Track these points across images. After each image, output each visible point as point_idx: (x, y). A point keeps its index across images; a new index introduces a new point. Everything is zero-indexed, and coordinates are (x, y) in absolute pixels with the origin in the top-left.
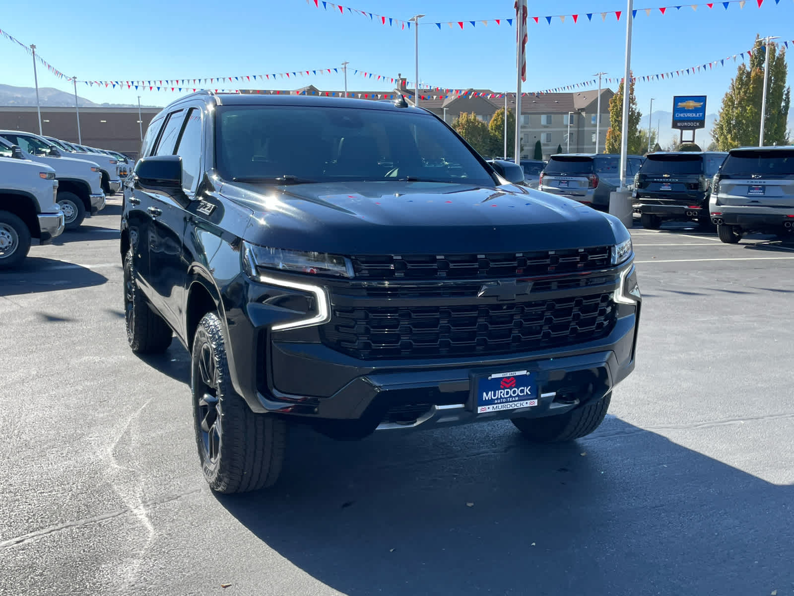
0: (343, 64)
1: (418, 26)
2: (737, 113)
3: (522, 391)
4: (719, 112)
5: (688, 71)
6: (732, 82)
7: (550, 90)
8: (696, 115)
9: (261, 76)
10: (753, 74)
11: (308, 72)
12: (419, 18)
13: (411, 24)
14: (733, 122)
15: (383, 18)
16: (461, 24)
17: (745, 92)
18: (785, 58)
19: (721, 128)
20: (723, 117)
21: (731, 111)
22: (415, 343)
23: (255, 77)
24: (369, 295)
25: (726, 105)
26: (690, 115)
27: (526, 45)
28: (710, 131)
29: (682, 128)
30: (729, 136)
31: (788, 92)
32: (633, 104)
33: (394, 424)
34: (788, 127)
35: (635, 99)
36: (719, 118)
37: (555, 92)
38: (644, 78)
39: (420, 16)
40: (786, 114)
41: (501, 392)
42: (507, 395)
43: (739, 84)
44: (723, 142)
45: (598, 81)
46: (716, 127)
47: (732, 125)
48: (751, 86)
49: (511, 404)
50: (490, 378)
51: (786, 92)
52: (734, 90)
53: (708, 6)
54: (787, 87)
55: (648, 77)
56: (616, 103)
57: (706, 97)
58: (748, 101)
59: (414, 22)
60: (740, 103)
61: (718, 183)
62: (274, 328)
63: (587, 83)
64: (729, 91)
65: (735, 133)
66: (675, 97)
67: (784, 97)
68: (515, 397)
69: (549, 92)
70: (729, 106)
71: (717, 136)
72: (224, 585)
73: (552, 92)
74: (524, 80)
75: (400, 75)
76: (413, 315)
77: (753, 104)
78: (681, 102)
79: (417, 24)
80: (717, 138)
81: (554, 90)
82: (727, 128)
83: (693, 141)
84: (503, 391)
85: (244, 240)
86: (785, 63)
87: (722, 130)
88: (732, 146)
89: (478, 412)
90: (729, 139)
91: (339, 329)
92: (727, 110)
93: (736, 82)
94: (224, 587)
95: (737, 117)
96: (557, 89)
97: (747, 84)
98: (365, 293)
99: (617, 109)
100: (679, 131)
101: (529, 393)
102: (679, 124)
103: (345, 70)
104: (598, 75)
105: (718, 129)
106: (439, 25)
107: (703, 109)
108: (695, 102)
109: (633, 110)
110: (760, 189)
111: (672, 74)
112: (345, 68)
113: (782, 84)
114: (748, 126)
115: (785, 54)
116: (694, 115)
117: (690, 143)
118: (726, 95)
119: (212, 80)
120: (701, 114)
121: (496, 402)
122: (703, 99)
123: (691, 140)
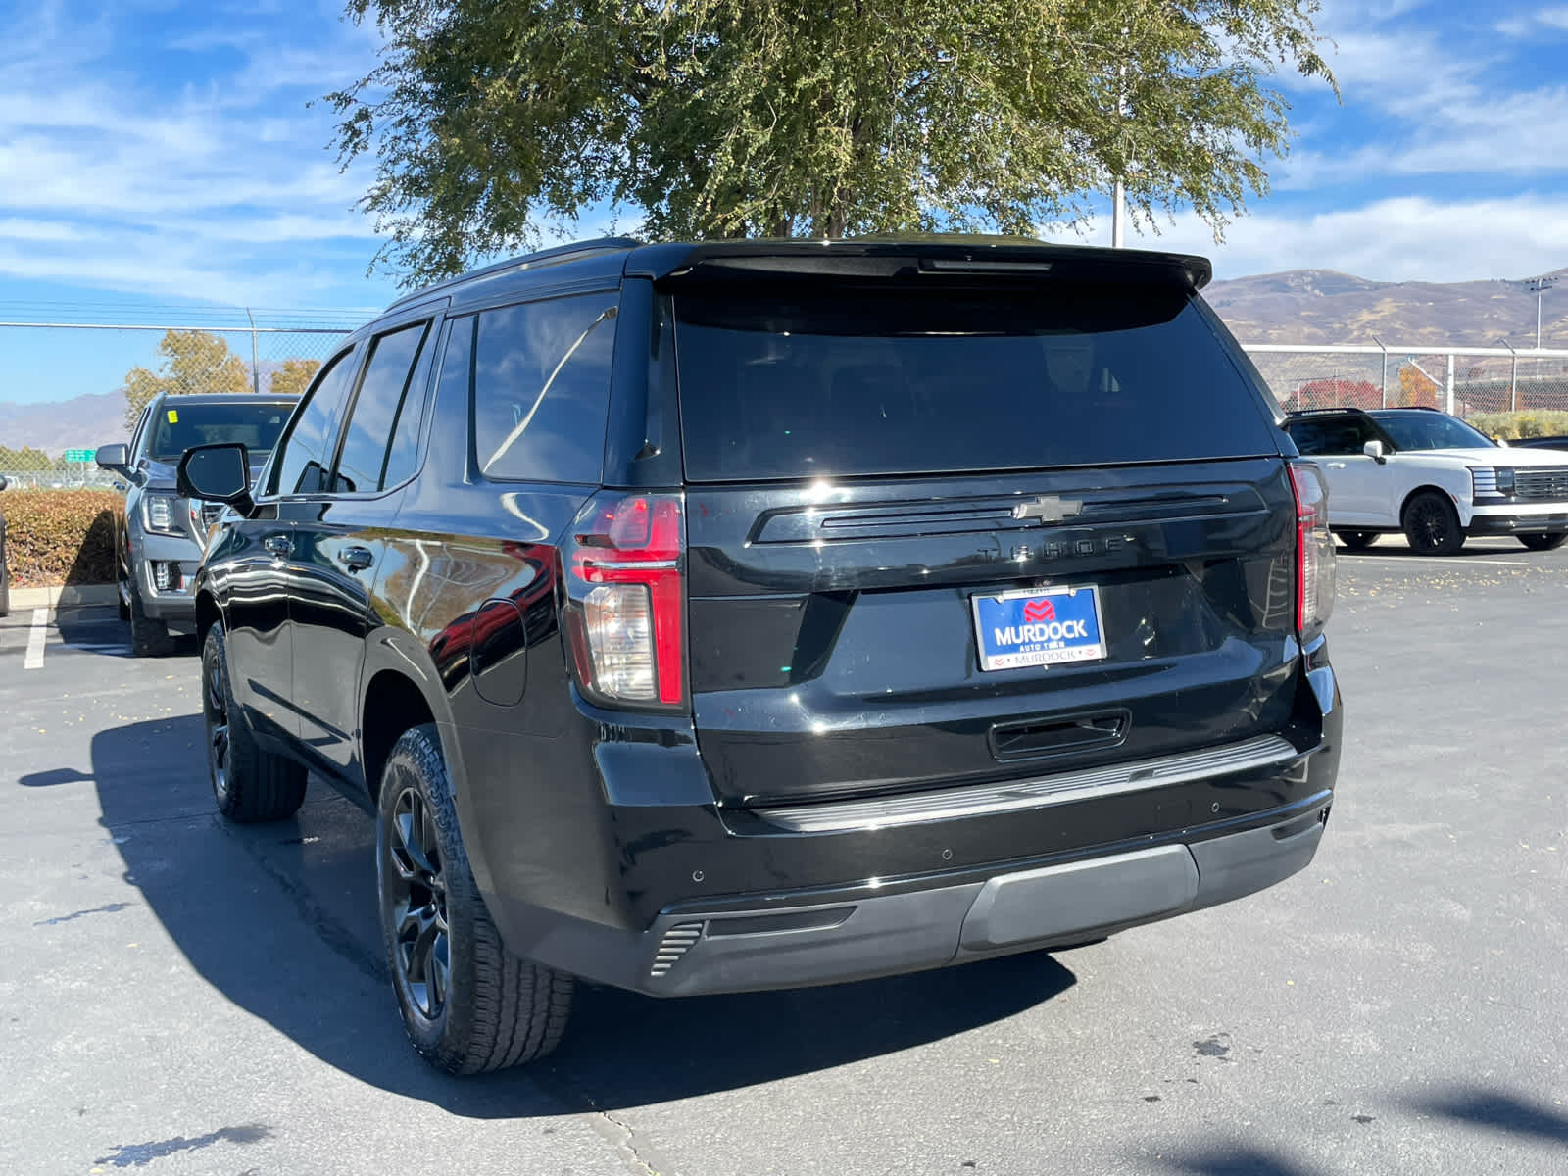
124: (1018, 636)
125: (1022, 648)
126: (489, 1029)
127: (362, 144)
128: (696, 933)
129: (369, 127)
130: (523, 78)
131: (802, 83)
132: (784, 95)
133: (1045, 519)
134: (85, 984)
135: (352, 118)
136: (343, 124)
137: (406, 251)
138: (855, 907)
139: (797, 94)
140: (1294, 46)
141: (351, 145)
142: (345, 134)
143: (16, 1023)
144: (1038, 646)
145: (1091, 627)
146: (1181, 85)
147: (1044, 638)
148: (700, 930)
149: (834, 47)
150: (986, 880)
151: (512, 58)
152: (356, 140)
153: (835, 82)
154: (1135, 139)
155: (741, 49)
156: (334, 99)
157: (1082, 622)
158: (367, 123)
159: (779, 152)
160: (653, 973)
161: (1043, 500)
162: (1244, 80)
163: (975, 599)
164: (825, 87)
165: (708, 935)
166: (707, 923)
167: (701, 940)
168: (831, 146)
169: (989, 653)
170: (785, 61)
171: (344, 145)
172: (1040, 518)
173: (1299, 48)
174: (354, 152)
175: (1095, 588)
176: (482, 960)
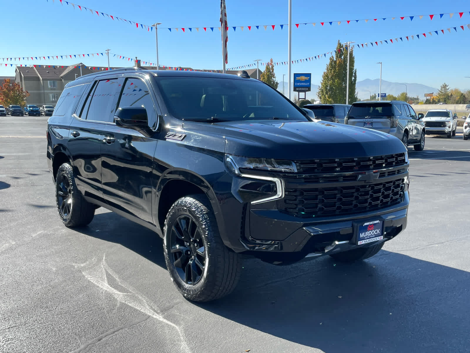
0: (106, 51)
1: (158, 29)
2: (330, 83)
3: (376, 232)
4: (321, 82)
5: (306, 59)
6: (327, 66)
7: (229, 69)
8: (306, 84)
9: (53, 57)
10: (338, 62)
11: (84, 55)
12: (157, 25)
13: (153, 28)
14: (328, 88)
15: (137, 24)
16: (183, 29)
17: (334, 72)
18: (353, 53)
19: (322, 91)
20: (323, 85)
21: (327, 82)
22: (326, 208)
23: (49, 57)
24: (306, 182)
25: (325, 79)
26: (302, 84)
27: (227, 43)
28: (316, 93)
29: (299, 91)
30: (327, 96)
31: (356, 72)
32: (274, 78)
33: (314, 253)
34: (356, 91)
35: (274, 75)
36: (320, 85)
37: (232, 70)
38: (282, 63)
39: (159, 24)
40: (355, 83)
41: (368, 233)
42: (370, 234)
43: (331, 67)
44: (324, 99)
45: (256, 64)
46: (319, 91)
47: (328, 90)
48: (337, 68)
49: (372, 239)
50: (364, 225)
51: (354, 72)
52: (328, 70)
53: (321, 24)
54: (355, 69)
55: (285, 62)
56: (264, 76)
57: (310, 74)
58: (335, 76)
59: (155, 27)
60: (331, 77)
61: (347, 121)
62: (252, 203)
63: (250, 65)
64: (326, 71)
65: (330, 94)
66: (294, 74)
67: (354, 74)
68: (373, 235)
69: (229, 70)
70: (326, 79)
71: (320, 96)
72: (247, 350)
73: (230, 70)
74: (227, 63)
75: (136, 58)
76: (326, 192)
77: (338, 79)
78: (298, 77)
79: (156, 28)
80: (320, 97)
81: (232, 69)
82: (326, 92)
83: (305, 99)
84: (368, 232)
85: (226, 153)
86: (353, 56)
87: (323, 92)
88: (329, 101)
89: (359, 244)
90: (327, 97)
91: (286, 201)
92: (325, 81)
93: (329, 66)
94: (247, 351)
95: (330, 86)
96: (233, 69)
97: (335, 68)
98: (303, 180)
99: (265, 80)
100: (297, 93)
101: (379, 233)
102: (297, 89)
103: (108, 55)
104: (256, 61)
105: (321, 92)
106: (170, 29)
107: (309, 81)
108: (305, 76)
109: (274, 81)
110: (370, 124)
111: (298, 61)
112: (108, 53)
113: (352, 67)
114: (336, 90)
115: (353, 51)
116: (305, 84)
117: (304, 99)
118: (324, 73)
119: (19, 58)
120: (309, 83)
121: (365, 238)
122: (309, 75)
123: (304, 98)
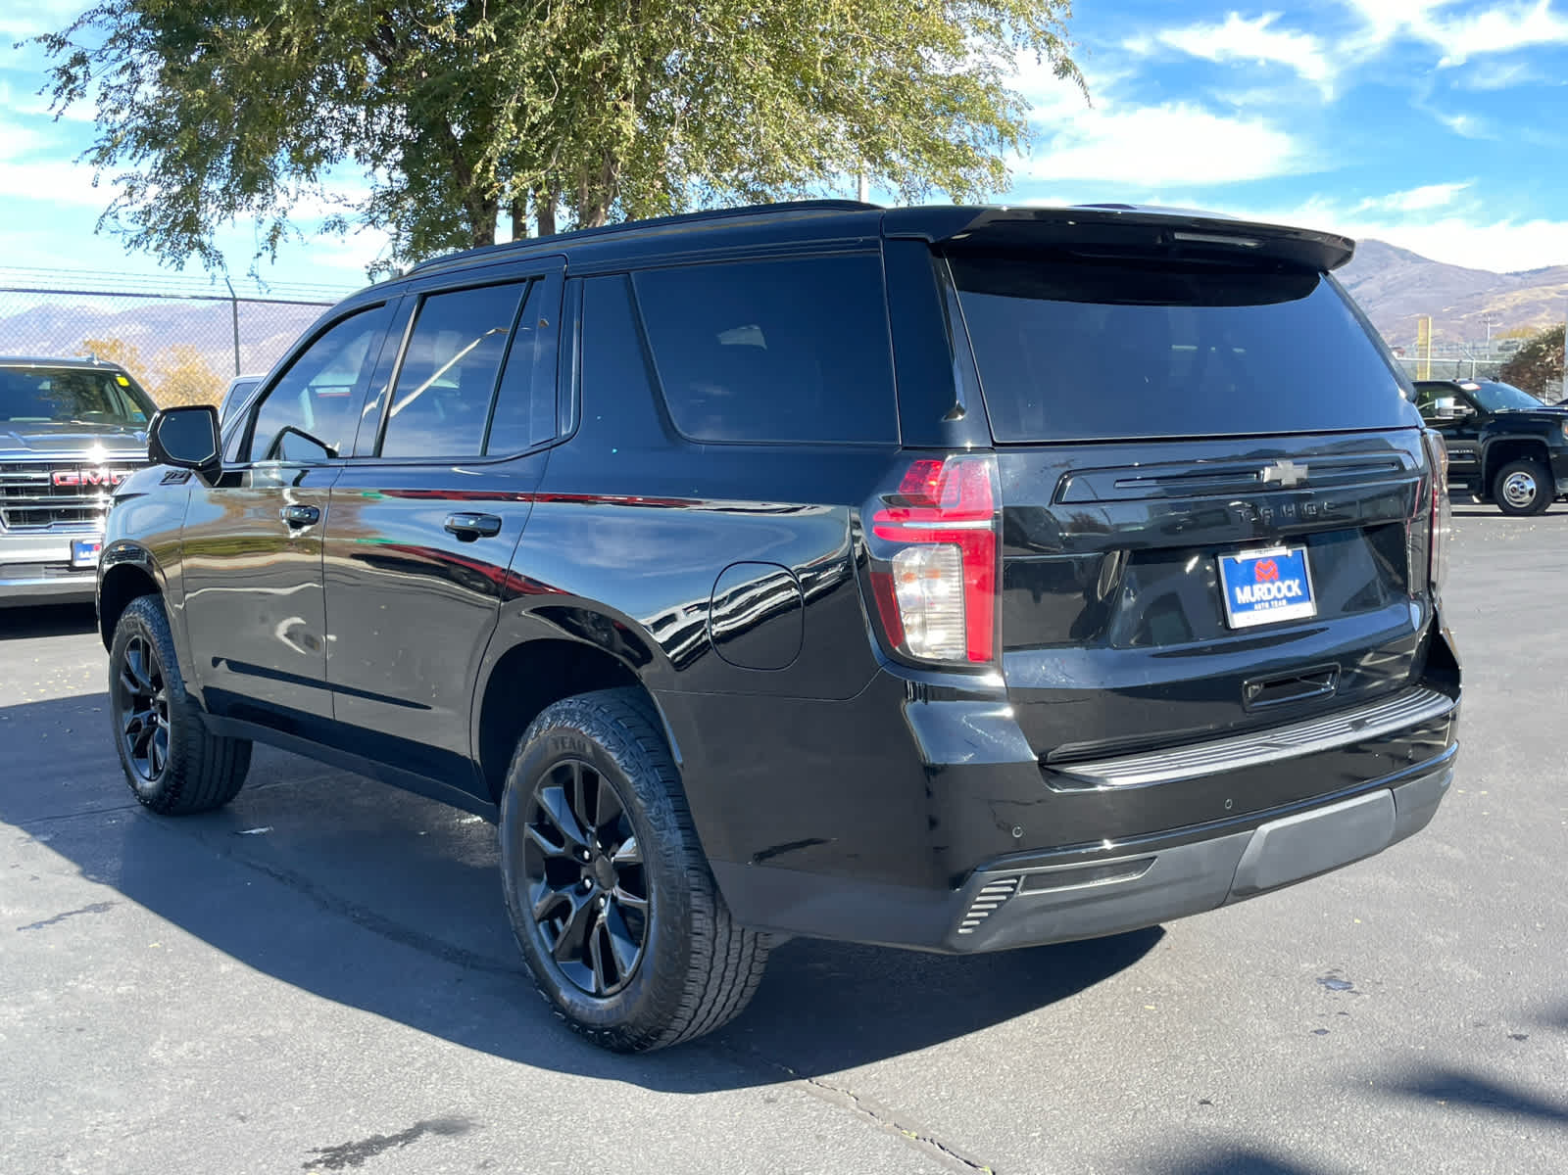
124: (1253, 595)
125: (1256, 607)
126: (694, 1002)
127: (79, 90)
128: (1011, 889)
129: (86, 73)
130: (285, 31)
131: (587, 54)
132: (566, 65)
133: (1284, 483)
134: (133, 988)
135: (67, 61)
136: (55, 68)
137: (139, 207)
138: (1154, 858)
139: (580, 65)
140: (1049, 50)
141: (66, 92)
142: (60, 78)
143: (82, 1033)
144: (1267, 604)
145: (1304, 586)
146: (933, 81)
147: (1271, 597)
148: (1014, 886)
149: (616, 23)
150: (1256, 828)
151: (278, 9)
152: (71, 86)
153: (620, 55)
154: (900, 130)
155: (524, 17)
156: (46, 41)
157: (1297, 581)
158: (84, 69)
159: (559, 122)
160: (961, 931)
161: (1281, 464)
162: (991, 79)
163: (1221, 559)
164: (609, 60)
165: (1023, 890)
166: (1023, 878)
167: (1015, 896)
168: (620, 120)
169: (1233, 611)
170: (567, 32)
171: (58, 91)
172: (1280, 481)
173: (1053, 52)
174: (70, 99)
175: (1305, 549)
176: (699, 931)
